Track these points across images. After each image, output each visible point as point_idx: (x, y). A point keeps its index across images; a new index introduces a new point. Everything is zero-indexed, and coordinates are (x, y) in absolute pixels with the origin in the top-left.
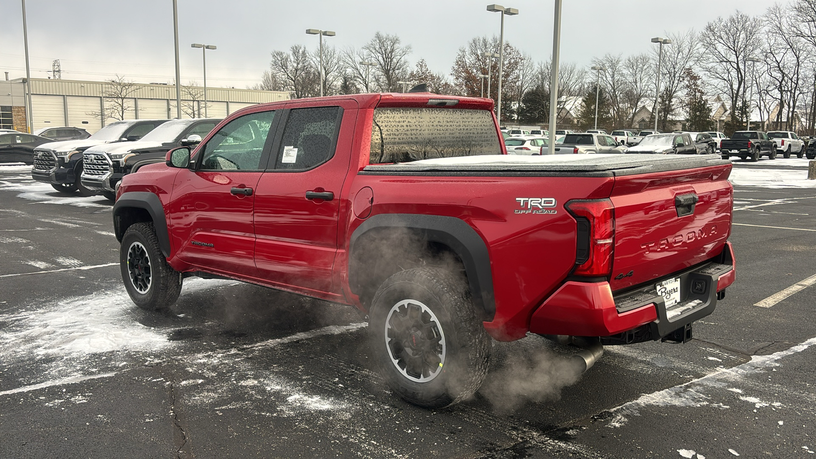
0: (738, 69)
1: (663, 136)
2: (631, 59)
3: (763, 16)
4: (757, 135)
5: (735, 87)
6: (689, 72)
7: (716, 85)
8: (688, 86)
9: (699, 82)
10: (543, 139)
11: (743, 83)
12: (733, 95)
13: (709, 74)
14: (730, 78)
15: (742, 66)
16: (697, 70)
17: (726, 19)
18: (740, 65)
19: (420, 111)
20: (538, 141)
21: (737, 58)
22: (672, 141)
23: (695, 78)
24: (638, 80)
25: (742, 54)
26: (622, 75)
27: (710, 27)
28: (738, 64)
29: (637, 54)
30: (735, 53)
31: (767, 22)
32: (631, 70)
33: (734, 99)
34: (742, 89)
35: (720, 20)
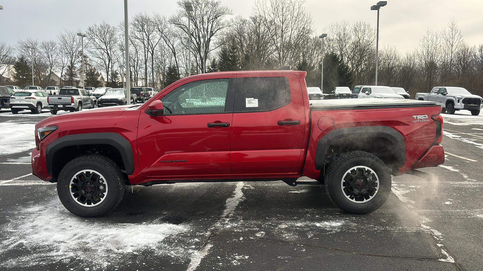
0: (108, 53)
1: (118, 90)
2: (44, 43)
3: (118, 26)
4: (142, 89)
5: (107, 63)
6: (81, 53)
7: (97, 61)
8: (81, 61)
9: (88, 59)
10: (41, 92)
11: (111, 61)
12: (106, 67)
13: (92, 55)
14: (104, 58)
15: (109, 52)
16: (85, 52)
17: (98, 25)
18: (108, 51)
20: (39, 93)
21: (107, 47)
22: (124, 93)
23: (85, 57)
24: (50, 56)
25: (109, 45)
26: (39, 52)
27: (90, 29)
28: (107, 51)
29: (48, 40)
30: (105, 44)
31: (120, 29)
32: (45, 49)
33: (107, 70)
34: (110, 64)
35: (96, 26)
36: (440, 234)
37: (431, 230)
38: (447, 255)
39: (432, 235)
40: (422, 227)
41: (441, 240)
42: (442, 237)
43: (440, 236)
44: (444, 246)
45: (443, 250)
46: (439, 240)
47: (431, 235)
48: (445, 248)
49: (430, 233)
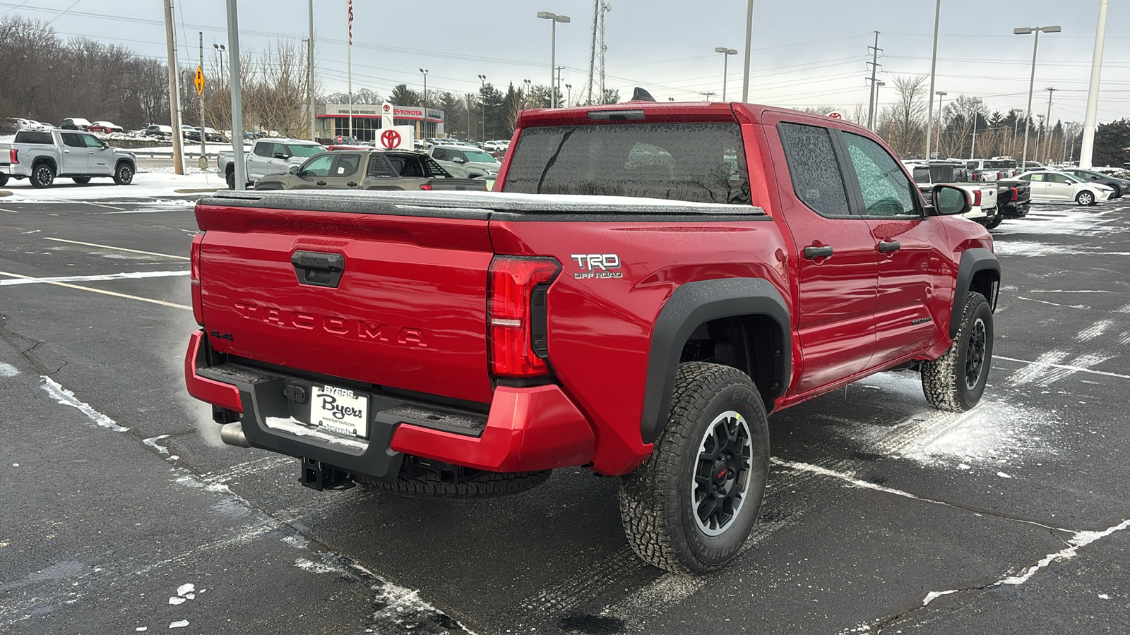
19: (589, 130)
36: (179, 480)
37: (201, 485)
38: (156, 446)
39: (196, 472)
40: (223, 484)
41: (173, 470)
42: (173, 475)
43: (179, 477)
44: (164, 459)
45: (166, 451)
46: (176, 467)
47: (198, 473)
48: (163, 456)
49: (200, 477)
